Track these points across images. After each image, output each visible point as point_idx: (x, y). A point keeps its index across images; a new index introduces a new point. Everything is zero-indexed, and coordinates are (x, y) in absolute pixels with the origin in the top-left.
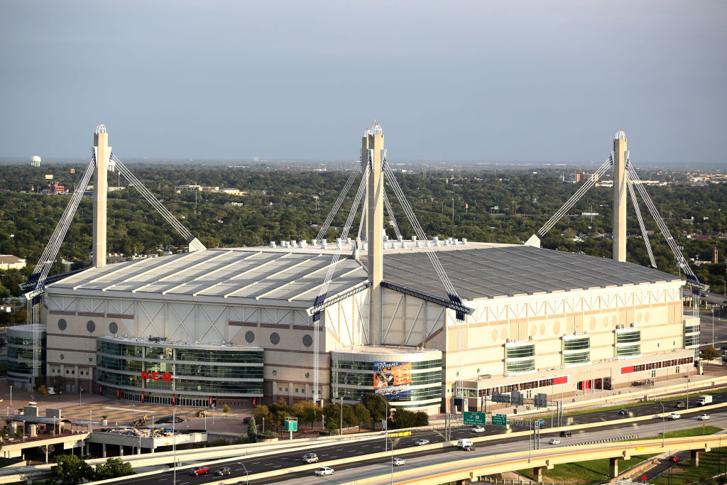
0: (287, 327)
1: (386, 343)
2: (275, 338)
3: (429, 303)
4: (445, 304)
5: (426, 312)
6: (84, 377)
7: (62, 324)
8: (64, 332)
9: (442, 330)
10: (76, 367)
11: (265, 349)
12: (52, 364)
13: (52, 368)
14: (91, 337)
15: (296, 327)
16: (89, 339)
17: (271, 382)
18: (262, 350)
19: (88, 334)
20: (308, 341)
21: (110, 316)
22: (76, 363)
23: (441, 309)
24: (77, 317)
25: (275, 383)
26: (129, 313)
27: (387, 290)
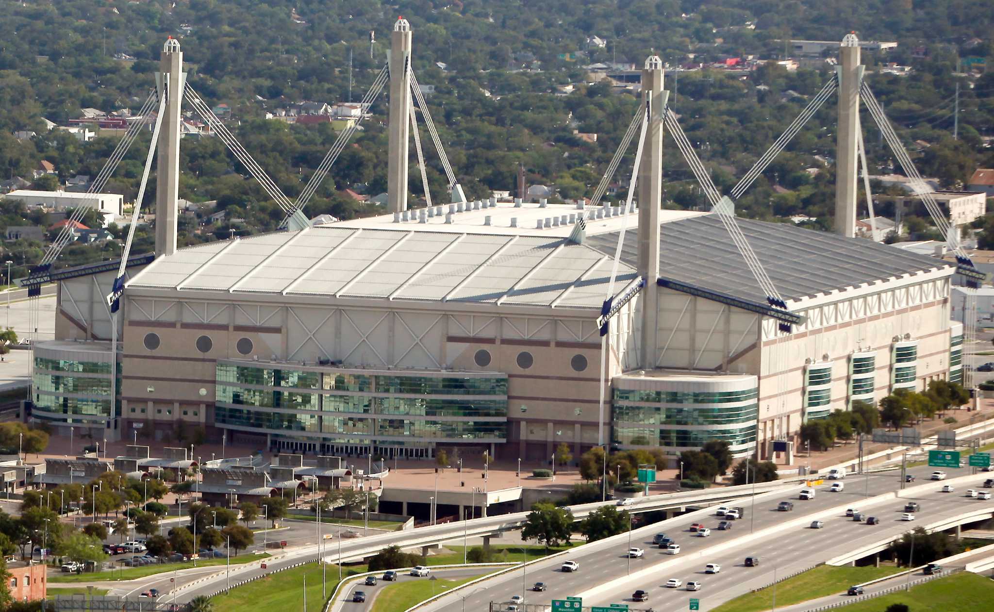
0: (546, 344)
1: (663, 365)
2: (525, 360)
3: (733, 308)
4: (762, 311)
5: (728, 321)
6: (190, 418)
7: (152, 341)
8: (155, 352)
9: (755, 346)
10: (177, 405)
11: (510, 376)
12: (130, 400)
13: (133, 406)
14: (204, 360)
15: (560, 344)
16: (199, 363)
17: (518, 422)
18: (506, 377)
19: (199, 354)
20: (579, 363)
21: (238, 328)
22: (177, 398)
23: (755, 317)
24: (178, 330)
25: (523, 424)
26: (275, 323)
27: (665, 290)
